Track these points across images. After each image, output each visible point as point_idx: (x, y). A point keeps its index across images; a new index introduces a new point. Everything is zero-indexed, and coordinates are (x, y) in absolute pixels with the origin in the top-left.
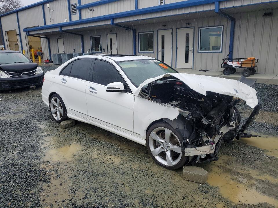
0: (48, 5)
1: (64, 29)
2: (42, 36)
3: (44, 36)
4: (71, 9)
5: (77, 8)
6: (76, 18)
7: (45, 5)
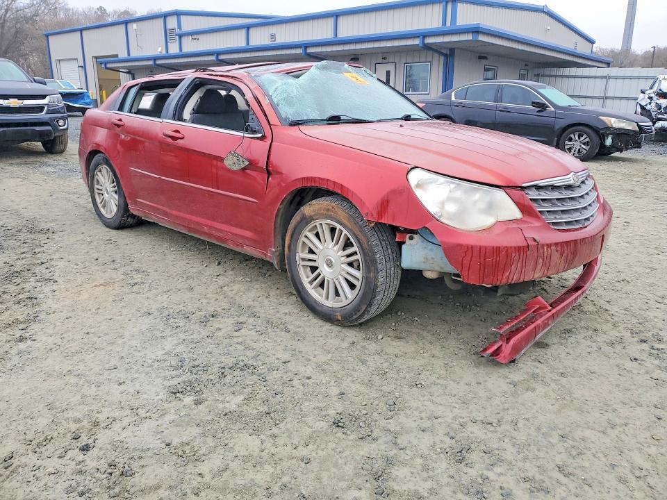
0: (135, 26)
1: (158, 62)
2: (123, 70)
3: (125, 71)
4: (168, 35)
5: (176, 35)
6: (174, 49)
7: (129, 25)
